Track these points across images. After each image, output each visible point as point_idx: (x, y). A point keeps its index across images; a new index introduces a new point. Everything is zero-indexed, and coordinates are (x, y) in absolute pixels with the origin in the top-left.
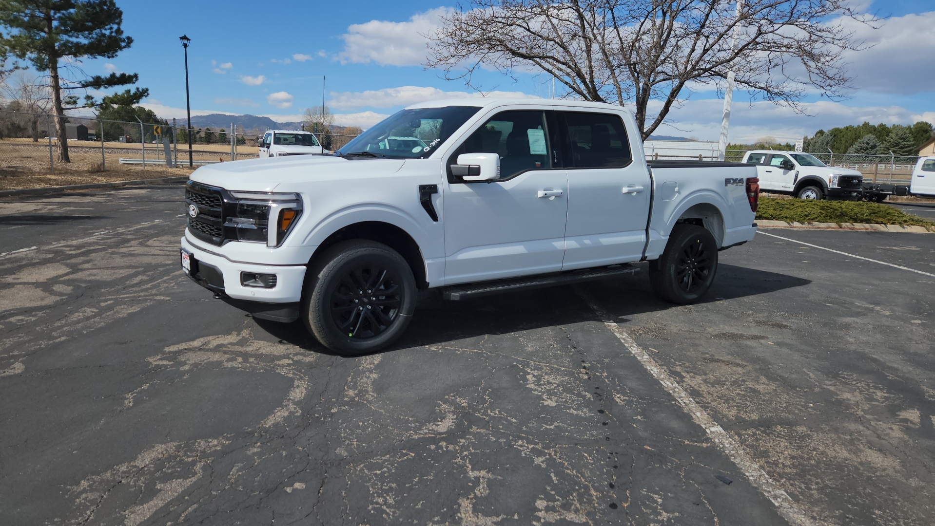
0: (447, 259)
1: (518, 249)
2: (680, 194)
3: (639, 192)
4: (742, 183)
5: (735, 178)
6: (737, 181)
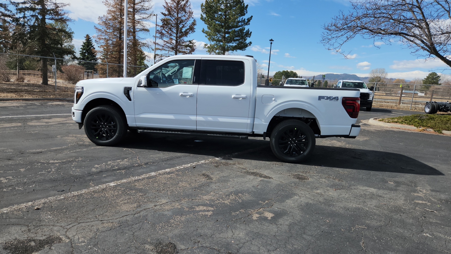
0: (136, 116)
1: (171, 117)
2: (276, 101)
3: (243, 98)
4: (338, 100)
5: (329, 96)
6: (332, 98)
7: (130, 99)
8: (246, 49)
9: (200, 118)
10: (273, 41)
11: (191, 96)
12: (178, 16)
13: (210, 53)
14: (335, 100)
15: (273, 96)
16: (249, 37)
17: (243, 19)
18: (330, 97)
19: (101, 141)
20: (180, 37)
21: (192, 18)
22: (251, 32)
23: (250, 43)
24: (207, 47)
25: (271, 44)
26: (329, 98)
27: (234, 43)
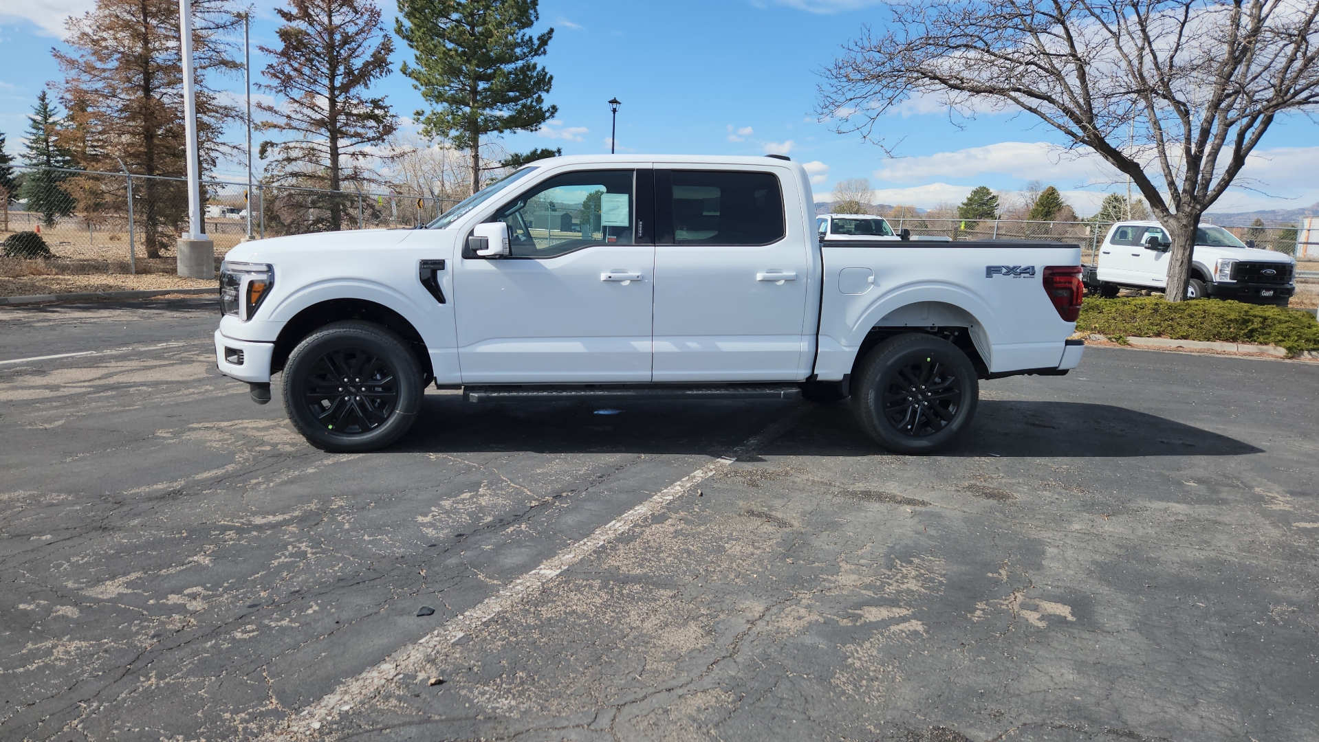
0: (461, 350)
1: (574, 346)
2: (878, 285)
3: (789, 280)
4: (1033, 274)
5: (1011, 266)
6: (1018, 270)
7: (440, 298)
8: (540, 126)
9: (663, 346)
10: (620, 103)
11: (636, 281)
12: (330, 21)
13: (428, 138)
14: (1028, 275)
15: (869, 271)
16: (548, 91)
17: (526, 38)
18: (1014, 267)
19: (345, 438)
21: (381, 29)
22: (551, 78)
23: (554, 109)
24: (422, 118)
25: (614, 113)
26: (1012, 271)
27: (505, 109)
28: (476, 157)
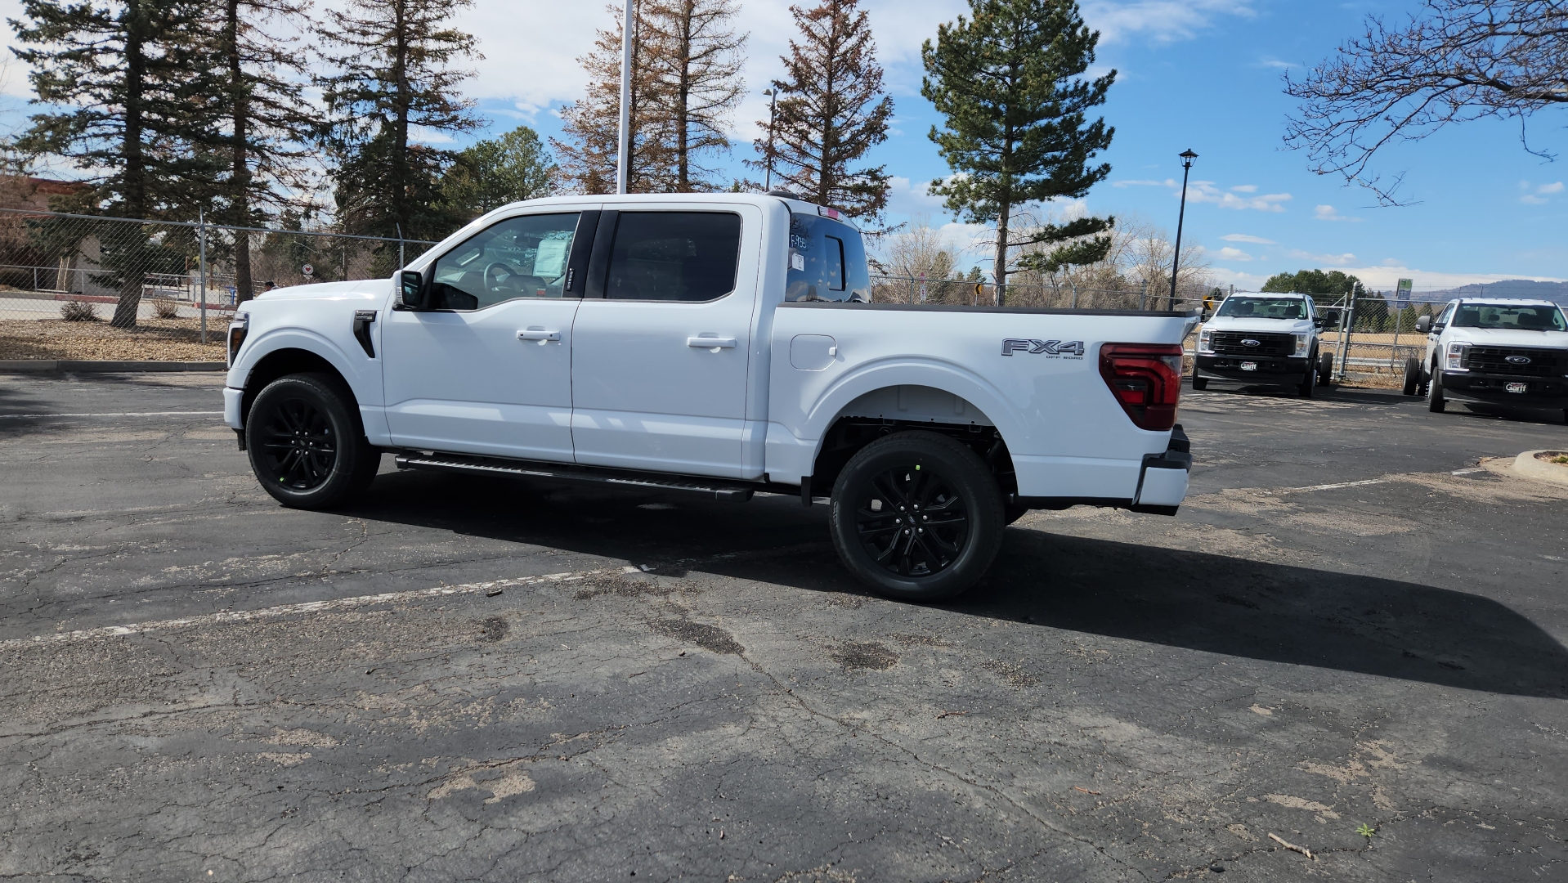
0: (388, 409)
1: (490, 413)
2: (842, 359)
3: (726, 348)
4: (1081, 353)
5: (1045, 340)
6: (1055, 347)
7: (371, 354)
8: (1088, 190)
9: (583, 420)
10: (1196, 156)
11: (552, 340)
12: (830, 88)
13: (955, 211)
14: (1071, 355)
15: (832, 341)
16: (1105, 147)
17: (1081, 84)
18: (1050, 342)
19: (291, 492)
20: (840, 157)
21: (879, 92)
22: (1112, 130)
23: (1106, 168)
24: (939, 189)
25: (1187, 169)
26: (1044, 347)
27: (1044, 172)
28: (1003, 232)
